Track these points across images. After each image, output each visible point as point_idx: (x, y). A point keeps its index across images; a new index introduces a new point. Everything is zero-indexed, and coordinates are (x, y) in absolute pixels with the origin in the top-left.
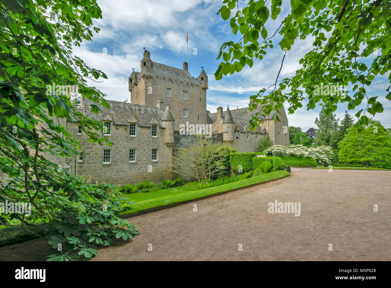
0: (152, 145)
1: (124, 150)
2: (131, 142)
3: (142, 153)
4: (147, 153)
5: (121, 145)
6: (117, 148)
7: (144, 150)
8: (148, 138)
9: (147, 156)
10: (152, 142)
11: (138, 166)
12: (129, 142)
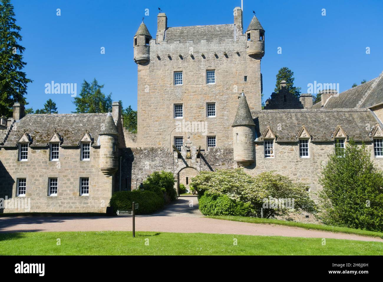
0: (80, 172)
1: (41, 179)
2: (51, 168)
3: (65, 183)
4: (71, 183)
5: (37, 172)
6: (33, 176)
7: (69, 180)
8: (74, 162)
9: (71, 188)
10: (79, 168)
11: (59, 201)
12: (48, 169)
